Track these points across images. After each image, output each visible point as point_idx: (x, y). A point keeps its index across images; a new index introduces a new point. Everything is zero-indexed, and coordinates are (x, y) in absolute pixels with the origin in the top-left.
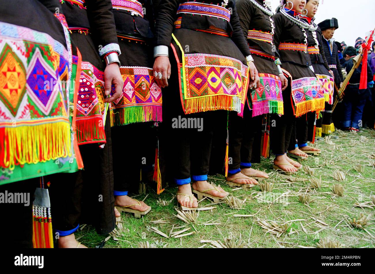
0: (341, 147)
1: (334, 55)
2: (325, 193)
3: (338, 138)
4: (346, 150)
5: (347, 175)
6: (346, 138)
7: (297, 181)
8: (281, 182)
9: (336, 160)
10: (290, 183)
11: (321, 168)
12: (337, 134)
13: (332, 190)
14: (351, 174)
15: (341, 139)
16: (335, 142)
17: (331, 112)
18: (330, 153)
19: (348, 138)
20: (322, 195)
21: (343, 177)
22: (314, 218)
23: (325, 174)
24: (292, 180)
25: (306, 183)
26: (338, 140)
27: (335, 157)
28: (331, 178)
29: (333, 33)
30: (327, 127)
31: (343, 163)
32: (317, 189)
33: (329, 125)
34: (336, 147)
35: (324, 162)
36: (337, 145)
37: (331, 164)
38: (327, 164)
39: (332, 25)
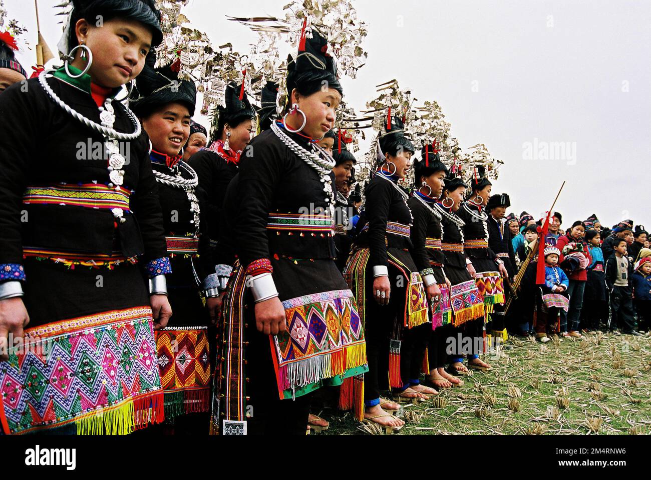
0: (515, 360)
1: (506, 240)
2: (500, 409)
3: (512, 349)
4: (522, 363)
5: (523, 393)
6: (522, 348)
7: (469, 399)
8: (452, 400)
9: (511, 376)
10: (462, 401)
11: (493, 385)
12: (511, 343)
13: (507, 406)
14: (527, 391)
15: (517, 349)
16: (508, 354)
17: (503, 313)
18: (503, 367)
19: (524, 348)
20: (497, 412)
21: (519, 394)
22: (491, 430)
23: (499, 391)
24: (464, 397)
25: (479, 400)
26: (511, 350)
27: (510, 372)
28: (506, 395)
29: (504, 212)
30: (498, 334)
31: (519, 379)
32: (492, 406)
33: (501, 332)
34: (510, 360)
35: (497, 379)
36: (510, 358)
37: (505, 380)
38: (501, 381)
39: (503, 202)
